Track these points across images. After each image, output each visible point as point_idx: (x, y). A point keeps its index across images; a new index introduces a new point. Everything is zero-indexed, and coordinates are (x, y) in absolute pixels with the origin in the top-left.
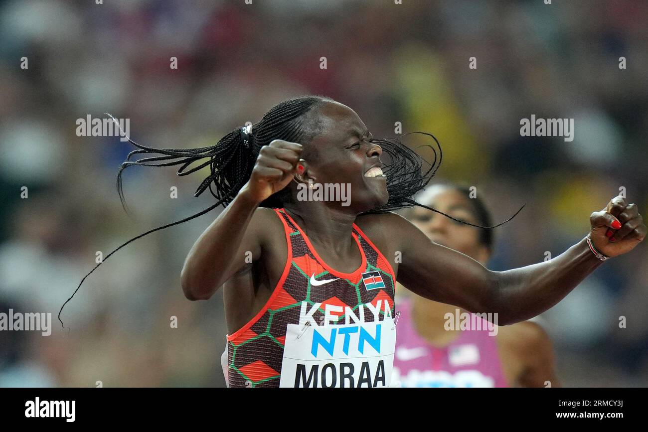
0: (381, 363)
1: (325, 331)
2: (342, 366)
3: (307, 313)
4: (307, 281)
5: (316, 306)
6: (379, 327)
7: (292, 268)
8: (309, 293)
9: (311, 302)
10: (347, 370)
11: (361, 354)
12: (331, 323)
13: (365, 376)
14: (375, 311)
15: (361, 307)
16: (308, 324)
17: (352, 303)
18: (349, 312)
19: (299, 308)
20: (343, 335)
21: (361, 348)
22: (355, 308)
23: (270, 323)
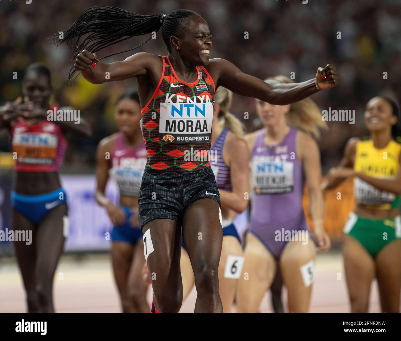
0: (205, 121)
1: (177, 105)
2: (188, 122)
3: (169, 98)
4: (169, 85)
5: (173, 95)
6: (204, 106)
7: (163, 79)
8: (170, 90)
9: (171, 94)
10: (190, 124)
11: (196, 117)
12: (180, 102)
13: (198, 127)
14: (202, 99)
15: (195, 98)
16: (169, 102)
17: (191, 96)
18: (189, 99)
19: (166, 96)
20: (186, 108)
21: (196, 114)
22: (192, 97)
23: (154, 104)
